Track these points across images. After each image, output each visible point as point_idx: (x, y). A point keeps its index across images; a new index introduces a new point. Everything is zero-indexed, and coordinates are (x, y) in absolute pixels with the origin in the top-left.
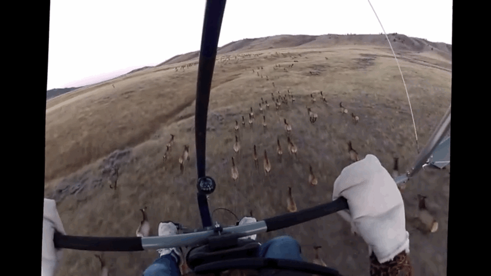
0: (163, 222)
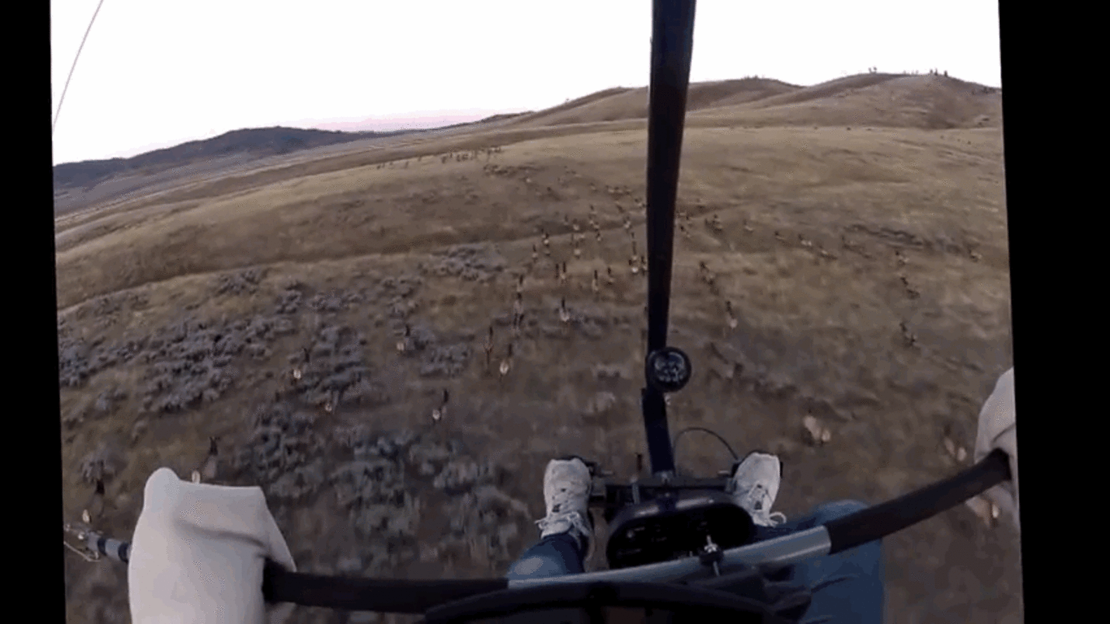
0: (557, 459)
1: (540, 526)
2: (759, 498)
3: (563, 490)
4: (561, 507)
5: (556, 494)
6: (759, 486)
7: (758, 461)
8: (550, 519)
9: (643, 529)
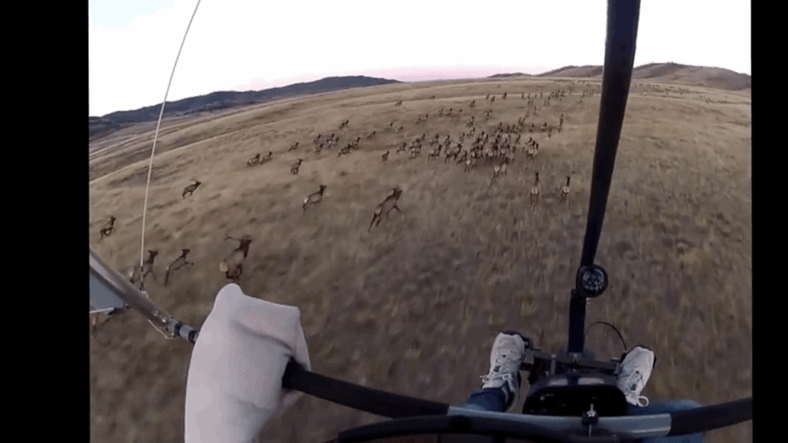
0: (504, 333)
1: (483, 381)
2: (634, 381)
3: (504, 356)
4: (500, 369)
5: (500, 358)
6: (637, 372)
7: (639, 353)
8: (491, 376)
9: (552, 395)
